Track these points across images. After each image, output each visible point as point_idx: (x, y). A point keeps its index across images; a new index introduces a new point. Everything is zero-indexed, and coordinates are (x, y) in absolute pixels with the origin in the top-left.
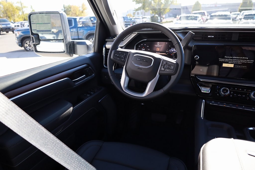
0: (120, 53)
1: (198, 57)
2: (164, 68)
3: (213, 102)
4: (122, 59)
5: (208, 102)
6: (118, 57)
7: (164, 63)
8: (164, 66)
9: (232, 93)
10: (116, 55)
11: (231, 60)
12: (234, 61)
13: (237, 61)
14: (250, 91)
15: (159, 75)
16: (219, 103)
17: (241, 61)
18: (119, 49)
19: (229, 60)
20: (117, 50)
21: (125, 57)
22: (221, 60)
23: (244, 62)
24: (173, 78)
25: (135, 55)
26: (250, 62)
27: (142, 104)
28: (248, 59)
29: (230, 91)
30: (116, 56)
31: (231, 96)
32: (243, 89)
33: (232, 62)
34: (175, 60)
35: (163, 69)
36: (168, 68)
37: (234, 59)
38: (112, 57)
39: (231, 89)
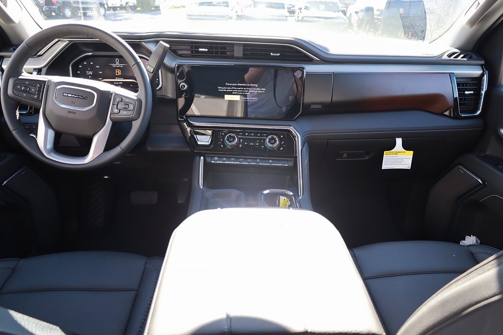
0: (26, 84)
1: (186, 86)
2: (117, 108)
3: (216, 158)
4: (34, 94)
5: (208, 160)
6: (25, 91)
7: (118, 100)
8: (117, 105)
9: (241, 141)
10: (19, 87)
11: (235, 90)
12: (240, 90)
13: (244, 90)
14: (265, 136)
15: (111, 122)
16: (224, 159)
17: (249, 90)
18: (25, 75)
19: (233, 89)
20: (20, 77)
21: (39, 91)
22: (221, 89)
23: (253, 91)
24: (136, 125)
25: (58, 87)
26: (261, 90)
27: (105, 177)
28: (258, 87)
29: (239, 139)
30: (20, 90)
31: (241, 146)
32: (256, 134)
33: (237, 92)
34: (136, 94)
35: (116, 111)
36: (125, 109)
37: (239, 87)
38: (10, 92)
39: (240, 135)
